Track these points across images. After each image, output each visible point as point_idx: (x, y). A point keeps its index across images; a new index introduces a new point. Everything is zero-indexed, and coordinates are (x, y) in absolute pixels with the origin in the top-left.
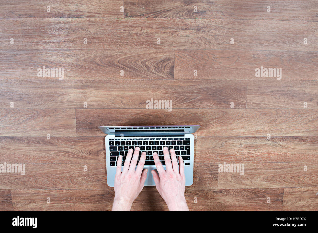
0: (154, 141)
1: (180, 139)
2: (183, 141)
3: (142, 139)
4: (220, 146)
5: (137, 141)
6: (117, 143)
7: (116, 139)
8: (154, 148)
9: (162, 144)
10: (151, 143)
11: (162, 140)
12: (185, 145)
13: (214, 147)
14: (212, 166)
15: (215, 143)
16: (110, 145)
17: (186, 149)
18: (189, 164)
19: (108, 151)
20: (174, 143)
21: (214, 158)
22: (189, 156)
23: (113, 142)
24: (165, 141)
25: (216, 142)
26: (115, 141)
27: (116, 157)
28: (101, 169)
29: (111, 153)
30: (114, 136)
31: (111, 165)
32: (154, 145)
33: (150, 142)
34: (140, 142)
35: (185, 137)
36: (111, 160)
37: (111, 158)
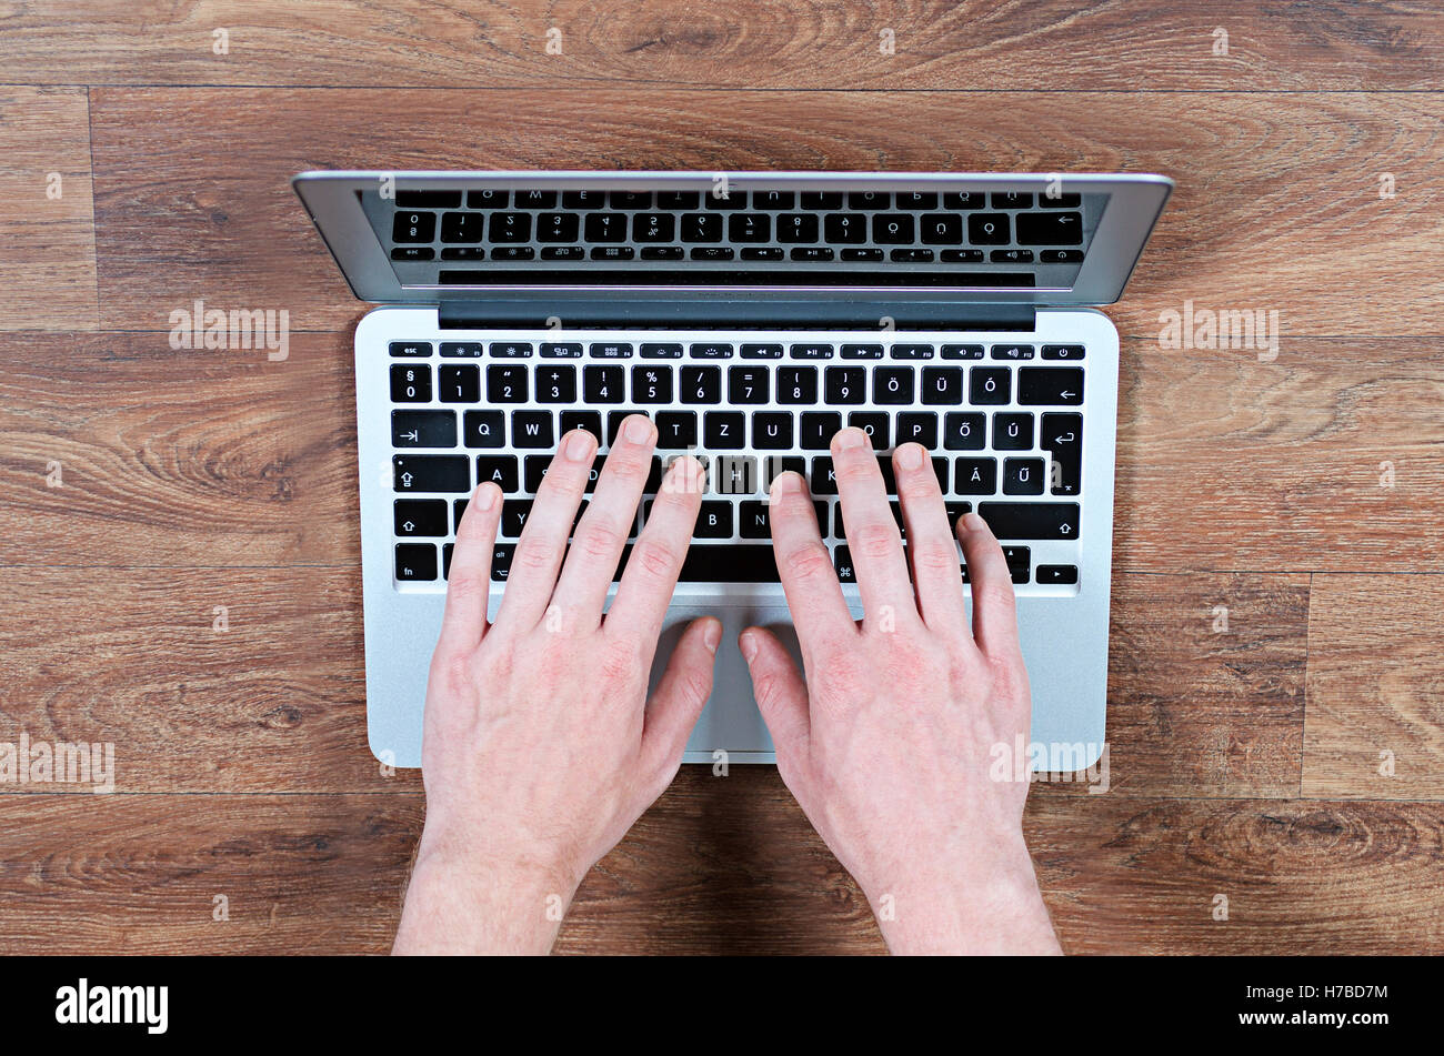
0: (773, 365)
1: (1000, 352)
2: (1024, 372)
3: (673, 350)
4: (1324, 417)
5: (628, 365)
6: (459, 382)
7: (448, 349)
8: (773, 432)
9: (845, 392)
10: (749, 383)
11: (837, 361)
12: (1038, 411)
13: (1268, 432)
14: (1253, 595)
15: (1274, 393)
16: (394, 399)
17: (1044, 447)
18: (1068, 575)
19: (377, 453)
20: (942, 386)
21: (1265, 527)
22: (1075, 508)
23: (424, 372)
24: (869, 365)
25: (1284, 389)
26: (435, 361)
27: (443, 504)
28: (321, 610)
29: (402, 465)
30: (432, 316)
31: (400, 576)
32: (772, 406)
33: (736, 372)
34: (652, 377)
35: (1037, 338)
36: (400, 531)
37: (403, 511)
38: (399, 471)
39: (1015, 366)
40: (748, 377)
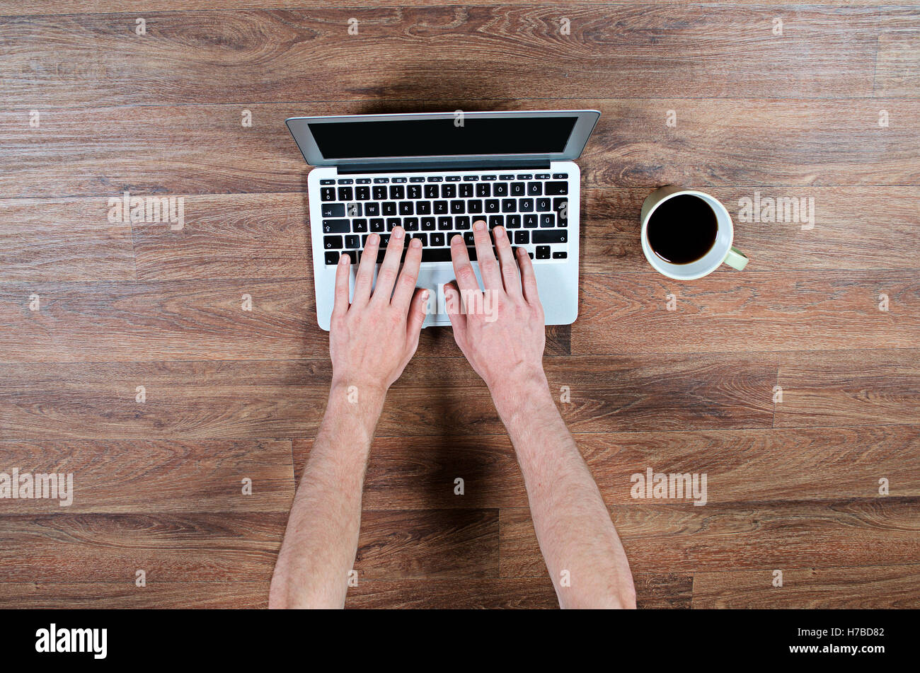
0: (457, 184)
1: (538, 177)
2: (546, 183)
3: (421, 179)
5: (405, 185)
6: (345, 194)
7: (341, 182)
8: (458, 208)
9: (483, 192)
10: (449, 191)
11: (480, 181)
12: (552, 197)
16: (323, 200)
17: (554, 210)
18: (564, 255)
19: (317, 219)
20: (518, 189)
22: (566, 231)
23: (332, 190)
24: (492, 183)
26: (336, 186)
27: (341, 237)
29: (326, 224)
30: (335, 169)
31: (327, 263)
32: (458, 198)
33: (444, 187)
34: (414, 189)
35: (551, 171)
36: (326, 247)
37: (327, 240)
38: (325, 226)
39: (543, 182)
40: (449, 188)
